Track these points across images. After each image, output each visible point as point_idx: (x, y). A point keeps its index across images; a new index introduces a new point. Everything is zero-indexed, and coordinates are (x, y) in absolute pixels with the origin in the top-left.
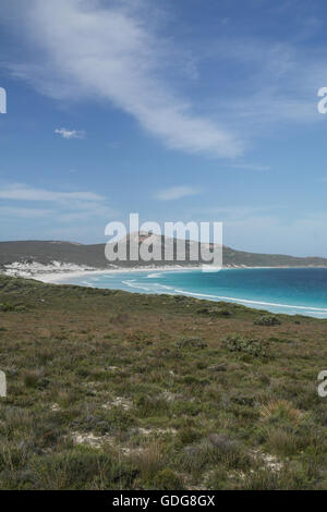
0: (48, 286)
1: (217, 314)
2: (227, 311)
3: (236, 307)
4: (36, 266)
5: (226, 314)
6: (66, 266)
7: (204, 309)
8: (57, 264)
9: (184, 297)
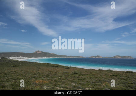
0: (20, 61)
1: (56, 67)
2: (58, 66)
3: (59, 65)
4: (16, 57)
5: (57, 67)
6: (23, 57)
7: (53, 66)
8: (21, 57)
9: (49, 64)
